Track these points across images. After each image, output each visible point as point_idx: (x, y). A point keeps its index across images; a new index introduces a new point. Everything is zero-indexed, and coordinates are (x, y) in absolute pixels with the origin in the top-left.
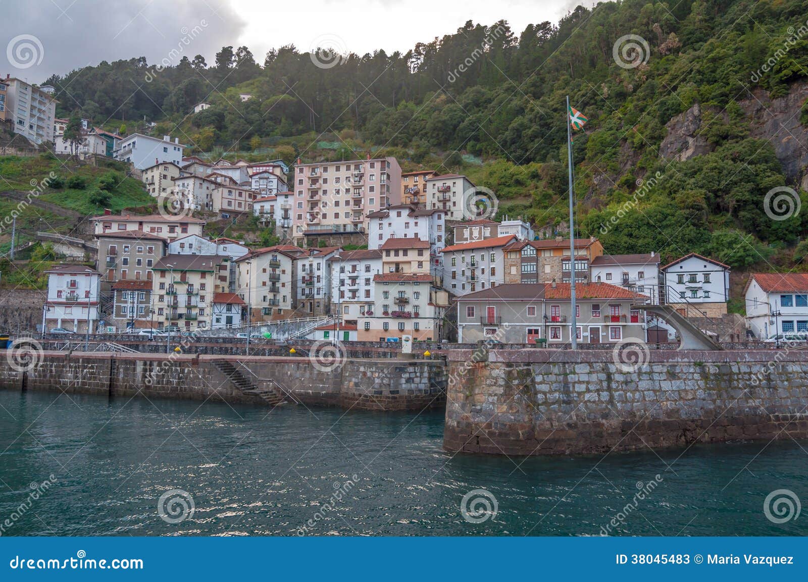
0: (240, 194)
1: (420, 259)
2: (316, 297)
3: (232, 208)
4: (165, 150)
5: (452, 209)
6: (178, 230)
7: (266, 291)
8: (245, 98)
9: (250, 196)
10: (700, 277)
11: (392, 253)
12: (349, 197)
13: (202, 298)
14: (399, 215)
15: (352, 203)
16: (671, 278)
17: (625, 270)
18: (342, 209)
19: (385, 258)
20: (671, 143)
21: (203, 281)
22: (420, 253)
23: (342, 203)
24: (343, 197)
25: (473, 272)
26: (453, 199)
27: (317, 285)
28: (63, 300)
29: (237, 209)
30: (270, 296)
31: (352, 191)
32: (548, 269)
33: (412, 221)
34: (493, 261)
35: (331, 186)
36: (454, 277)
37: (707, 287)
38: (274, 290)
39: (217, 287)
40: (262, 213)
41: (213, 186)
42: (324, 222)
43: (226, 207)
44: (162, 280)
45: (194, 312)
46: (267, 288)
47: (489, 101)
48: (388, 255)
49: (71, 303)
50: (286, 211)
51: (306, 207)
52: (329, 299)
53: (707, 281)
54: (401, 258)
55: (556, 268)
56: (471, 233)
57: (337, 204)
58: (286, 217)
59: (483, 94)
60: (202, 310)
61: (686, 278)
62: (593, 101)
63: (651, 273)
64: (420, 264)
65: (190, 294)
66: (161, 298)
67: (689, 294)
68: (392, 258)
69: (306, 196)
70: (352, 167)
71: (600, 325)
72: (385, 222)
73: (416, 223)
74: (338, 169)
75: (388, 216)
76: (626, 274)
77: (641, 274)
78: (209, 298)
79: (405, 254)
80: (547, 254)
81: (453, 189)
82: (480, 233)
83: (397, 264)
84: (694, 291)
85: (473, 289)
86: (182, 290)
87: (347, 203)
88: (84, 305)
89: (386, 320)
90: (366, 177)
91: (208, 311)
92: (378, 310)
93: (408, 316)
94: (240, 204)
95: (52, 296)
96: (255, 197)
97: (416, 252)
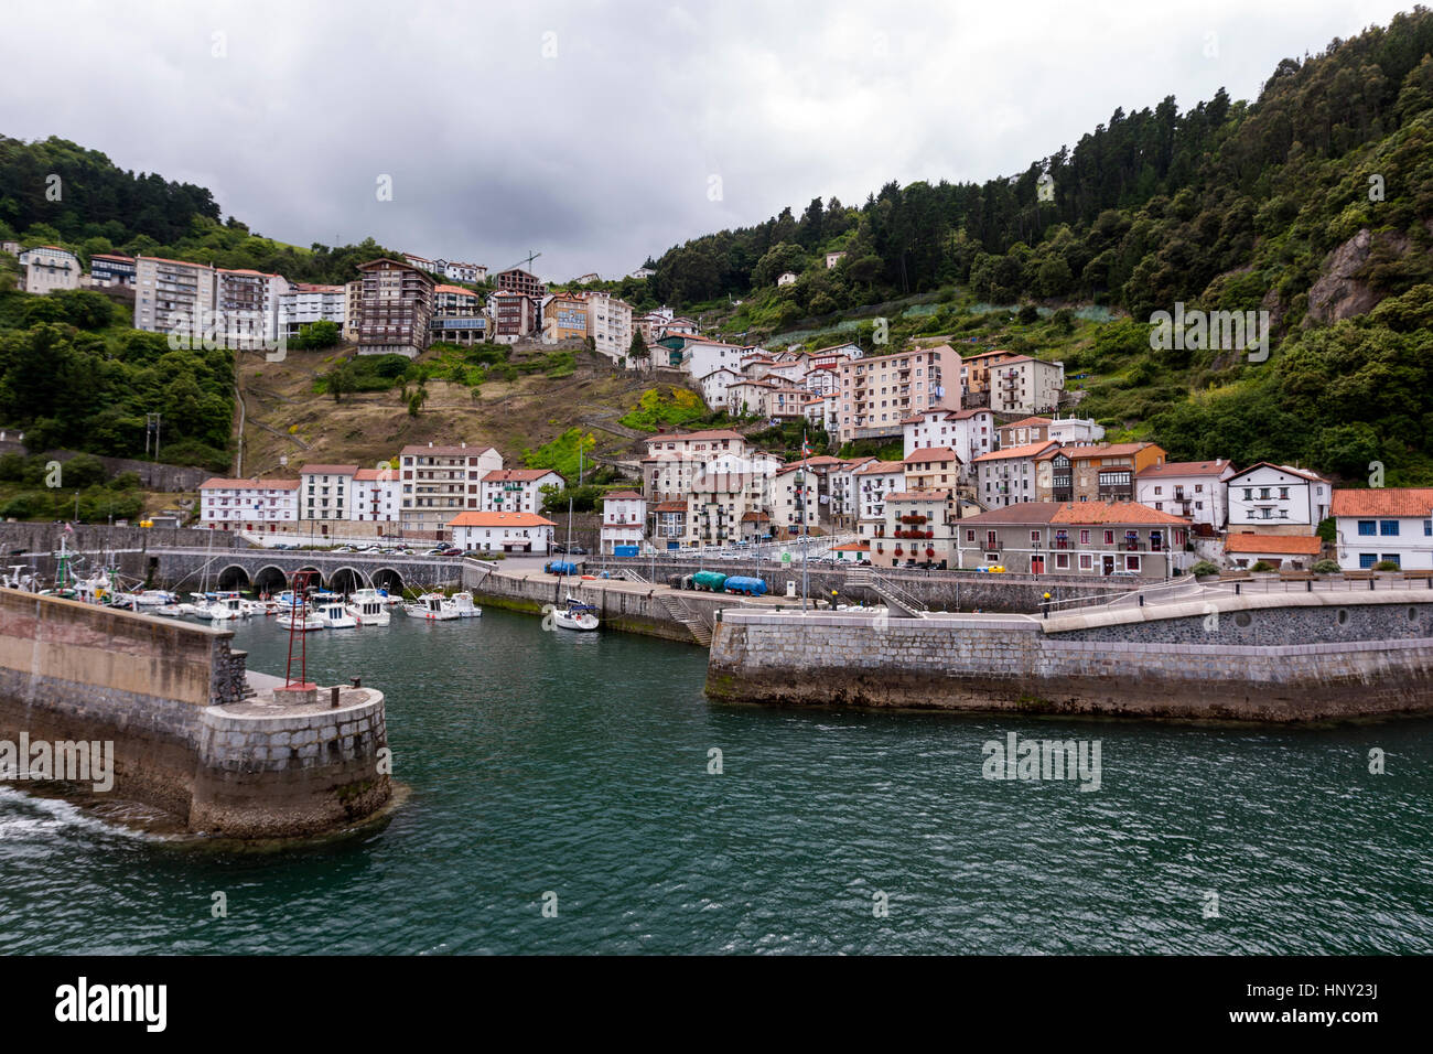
0: (792, 397)
1: (944, 472)
2: (845, 512)
3: (783, 413)
4: (723, 354)
5: (1021, 399)
6: (720, 446)
7: (791, 509)
8: (832, 261)
9: (802, 398)
10: (1275, 492)
11: (914, 467)
12: (898, 396)
13: (732, 519)
14: (935, 419)
15: (899, 402)
16: (1236, 494)
17: (1179, 482)
18: (890, 410)
19: (907, 473)
20: (1322, 290)
21: (732, 502)
22: (944, 465)
23: (890, 403)
24: (890, 397)
25: (1006, 483)
26: (1021, 387)
27: (846, 500)
28: (615, 522)
29: (789, 413)
30: (796, 514)
31: (899, 389)
32: (1084, 482)
33: (949, 426)
34: (1025, 472)
35: (876, 385)
36: (988, 489)
37: (1283, 505)
38: (799, 507)
39: (747, 506)
40: (812, 417)
41: (766, 391)
42: (872, 425)
43: (777, 412)
44: (696, 502)
45: (725, 531)
46: (792, 507)
47: (1127, 227)
48: (910, 469)
49: (622, 525)
50: (834, 414)
51: (853, 409)
52: (859, 513)
53: (1284, 497)
54: (923, 472)
55: (1093, 482)
56: (1017, 436)
57: (884, 403)
58: (834, 421)
59: (1118, 219)
60: (732, 529)
61: (1256, 493)
62: (1247, 224)
63: (1213, 486)
64: (944, 478)
65: (720, 513)
66: (696, 519)
67: (1259, 513)
68: (915, 472)
69: (851, 398)
70: (899, 362)
71: (1113, 553)
72: (921, 428)
73: (954, 429)
74: (884, 365)
75: (923, 422)
76: (1179, 488)
77: (1199, 489)
78: (738, 518)
79: (928, 467)
80: (1083, 465)
81: (1021, 375)
82: (1027, 435)
83: (921, 478)
84: (1266, 510)
85: (1007, 503)
86: (712, 511)
87: (895, 402)
88: (632, 527)
89: (899, 541)
90: (913, 373)
91: (737, 530)
92: (890, 530)
93: (921, 536)
94: (792, 408)
95: (607, 520)
96: (809, 398)
97: (939, 465)
